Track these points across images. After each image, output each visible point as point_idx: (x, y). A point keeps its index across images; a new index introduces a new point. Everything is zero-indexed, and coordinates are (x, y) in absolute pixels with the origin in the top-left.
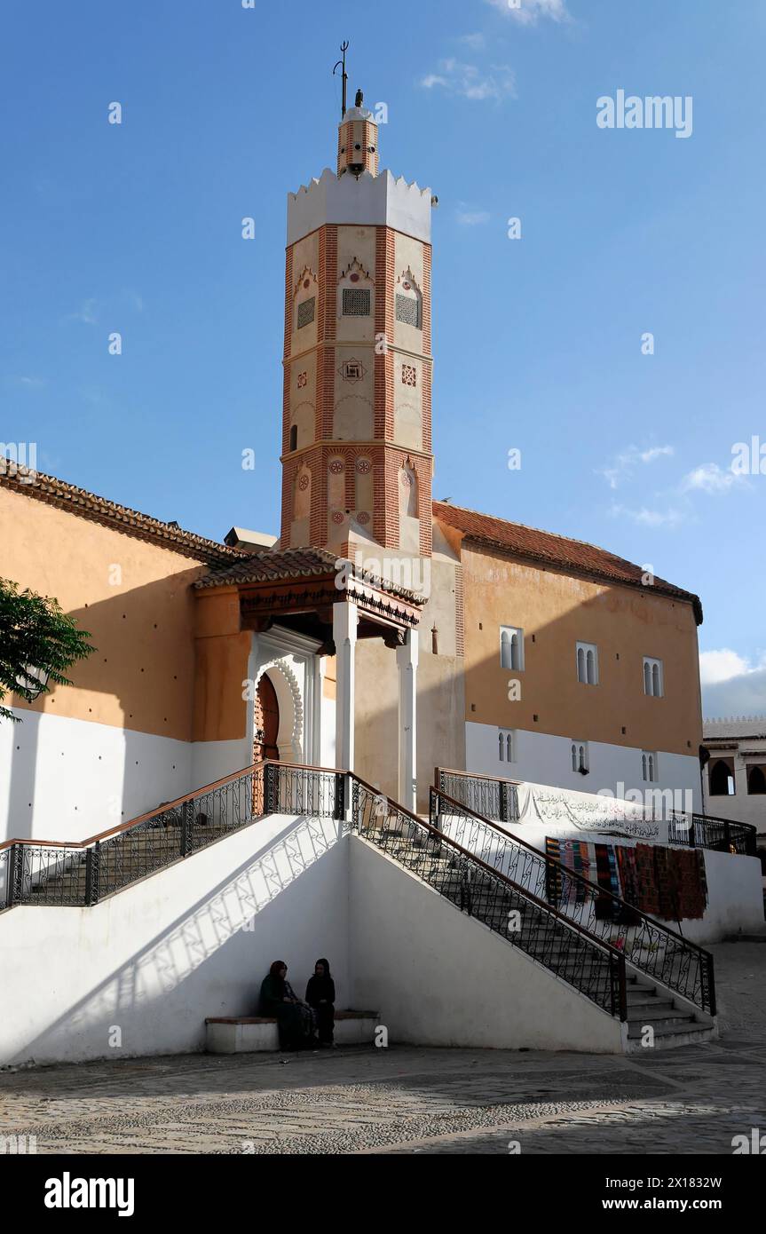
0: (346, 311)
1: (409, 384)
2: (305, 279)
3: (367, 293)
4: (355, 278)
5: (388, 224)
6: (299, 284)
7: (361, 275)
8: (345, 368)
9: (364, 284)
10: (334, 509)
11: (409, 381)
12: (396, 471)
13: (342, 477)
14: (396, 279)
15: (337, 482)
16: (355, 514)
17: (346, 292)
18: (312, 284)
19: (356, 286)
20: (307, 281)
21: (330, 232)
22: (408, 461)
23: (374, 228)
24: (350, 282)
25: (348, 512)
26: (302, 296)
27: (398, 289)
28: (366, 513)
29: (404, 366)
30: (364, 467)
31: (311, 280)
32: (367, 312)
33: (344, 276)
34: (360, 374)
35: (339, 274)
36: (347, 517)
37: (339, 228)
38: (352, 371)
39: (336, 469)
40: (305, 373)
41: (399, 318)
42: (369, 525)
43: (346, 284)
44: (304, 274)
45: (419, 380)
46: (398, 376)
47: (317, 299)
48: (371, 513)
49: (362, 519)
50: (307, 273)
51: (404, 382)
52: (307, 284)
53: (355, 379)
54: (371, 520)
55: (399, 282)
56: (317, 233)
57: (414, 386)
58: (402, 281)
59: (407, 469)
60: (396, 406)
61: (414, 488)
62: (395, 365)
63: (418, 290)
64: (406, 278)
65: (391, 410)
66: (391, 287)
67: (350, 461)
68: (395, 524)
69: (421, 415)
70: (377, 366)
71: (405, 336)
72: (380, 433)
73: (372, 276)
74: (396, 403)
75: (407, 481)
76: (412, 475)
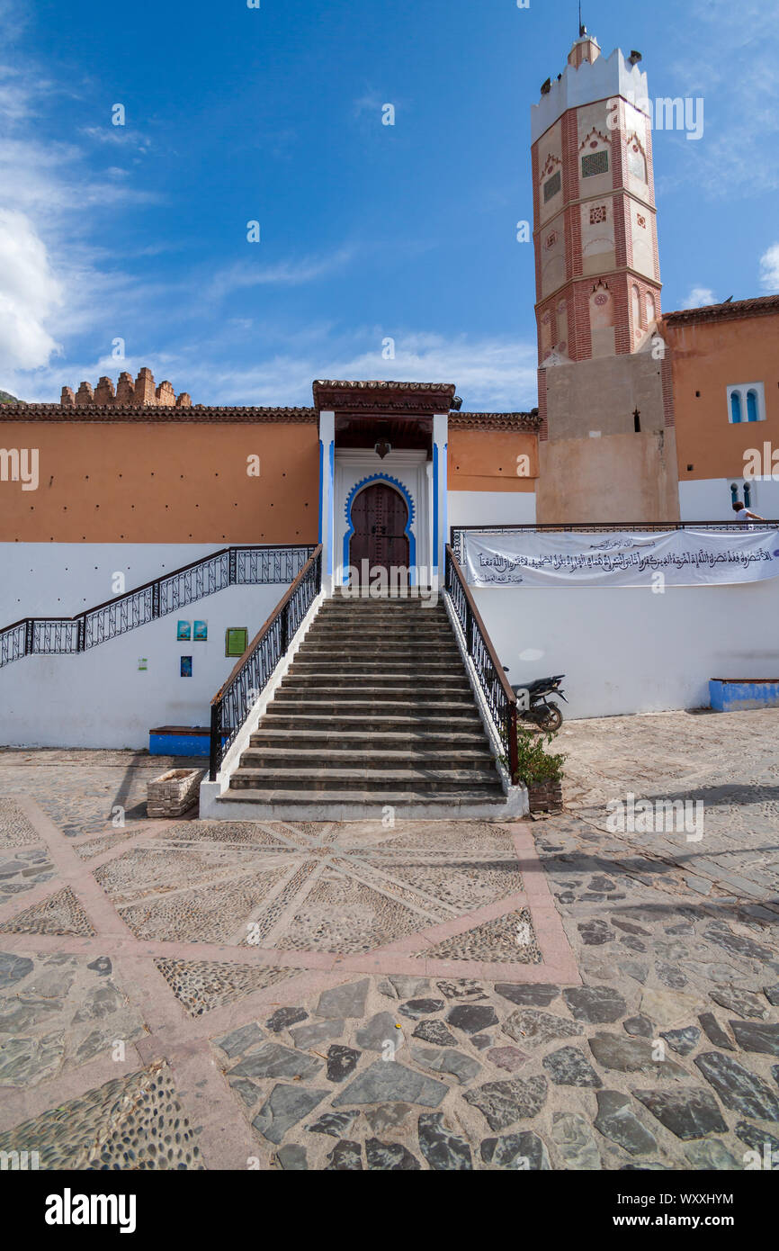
0: (547, 199)
1: (598, 222)
3: (558, 175)
4: (550, 170)
5: (571, 108)
7: (554, 164)
8: (547, 241)
9: (556, 170)
10: (547, 350)
11: (598, 217)
12: (587, 298)
13: (549, 325)
14: (580, 145)
15: (545, 330)
16: (557, 347)
17: (545, 184)
19: (552, 175)
21: (534, 148)
22: (600, 283)
23: (560, 120)
24: (547, 177)
25: (554, 348)
27: (584, 152)
29: (591, 210)
30: (561, 309)
32: (558, 189)
33: (543, 174)
34: (556, 239)
35: (541, 176)
36: (553, 352)
37: (540, 140)
38: (552, 241)
39: (547, 320)
41: (585, 174)
42: (566, 351)
43: (544, 180)
45: (610, 213)
46: (585, 221)
48: (567, 341)
49: (561, 350)
51: (592, 222)
53: (554, 244)
54: (567, 347)
57: (604, 219)
58: (588, 144)
59: (601, 291)
60: (583, 247)
61: (609, 304)
62: (582, 213)
63: (606, 140)
64: (594, 138)
65: (579, 252)
66: (576, 154)
67: (553, 310)
68: (587, 340)
69: (614, 241)
70: (566, 224)
71: (591, 185)
72: (569, 275)
73: (560, 159)
74: (584, 243)
75: (601, 301)
76: (606, 293)
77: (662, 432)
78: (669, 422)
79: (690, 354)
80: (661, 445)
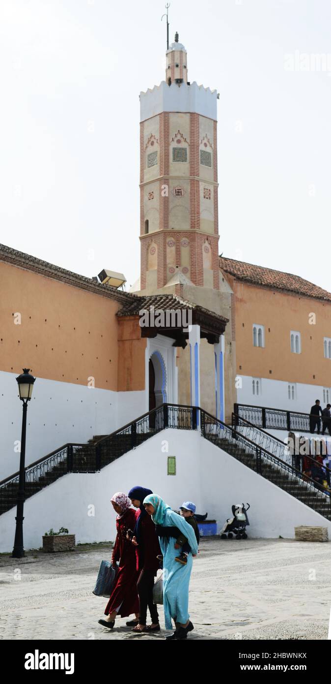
0: (174, 159)
1: (207, 198)
2: (152, 140)
3: (185, 149)
4: (179, 141)
5: (196, 112)
6: (148, 143)
7: (182, 140)
8: (175, 191)
9: (184, 145)
10: (170, 266)
11: (207, 195)
12: (201, 246)
13: (174, 248)
14: (200, 141)
15: (171, 251)
16: (181, 268)
17: (174, 149)
18: (156, 144)
19: (180, 146)
20: (153, 142)
21: (165, 116)
22: (207, 239)
23: (189, 114)
24: (176, 144)
25: (177, 267)
26: (150, 150)
27: (202, 147)
28: (186, 268)
29: (205, 189)
30: (185, 243)
31: (155, 141)
32: (185, 160)
33: (173, 140)
34: (182, 194)
35: (171, 140)
36: (177, 270)
37: (170, 114)
38: (179, 192)
39: (170, 245)
40: (153, 192)
41: (202, 163)
42: (189, 274)
43: (173, 145)
44: (151, 138)
45: (212, 196)
46: (202, 195)
47: (159, 153)
48: (189, 268)
49: (185, 271)
50: (153, 138)
51: (205, 197)
52: (152, 144)
53: (180, 196)
54: (189, 272)
55: (201, 143)
56: (158, 116)
57: (210, 197)
58: (203, 142)
59: (207, 244)
60: (201, 210)
61: (210, 253)
62: (200, 188)
63: (211, 146)
64: (205, 141)
65: (198, 213)
66: (198, 146)
67: (178, 240)
68: (201, 273)
69: (213, 215)
70: (191, 189)
71: (204, 172)
72: (193, 225)
73: (188, 140)
74: (202, 208)
75: (207, 250)
76: (209, 246)
77: (231, 343)
78: (234, 339)
79: (241, 300)
80: (230, 352)
